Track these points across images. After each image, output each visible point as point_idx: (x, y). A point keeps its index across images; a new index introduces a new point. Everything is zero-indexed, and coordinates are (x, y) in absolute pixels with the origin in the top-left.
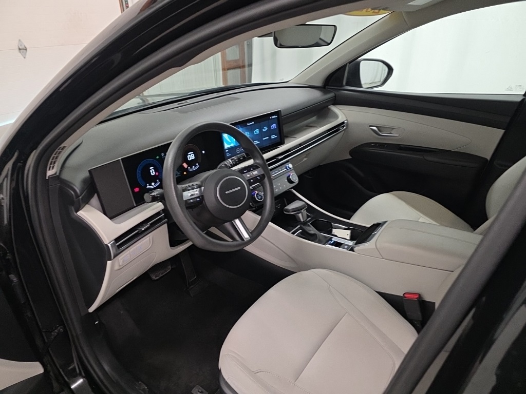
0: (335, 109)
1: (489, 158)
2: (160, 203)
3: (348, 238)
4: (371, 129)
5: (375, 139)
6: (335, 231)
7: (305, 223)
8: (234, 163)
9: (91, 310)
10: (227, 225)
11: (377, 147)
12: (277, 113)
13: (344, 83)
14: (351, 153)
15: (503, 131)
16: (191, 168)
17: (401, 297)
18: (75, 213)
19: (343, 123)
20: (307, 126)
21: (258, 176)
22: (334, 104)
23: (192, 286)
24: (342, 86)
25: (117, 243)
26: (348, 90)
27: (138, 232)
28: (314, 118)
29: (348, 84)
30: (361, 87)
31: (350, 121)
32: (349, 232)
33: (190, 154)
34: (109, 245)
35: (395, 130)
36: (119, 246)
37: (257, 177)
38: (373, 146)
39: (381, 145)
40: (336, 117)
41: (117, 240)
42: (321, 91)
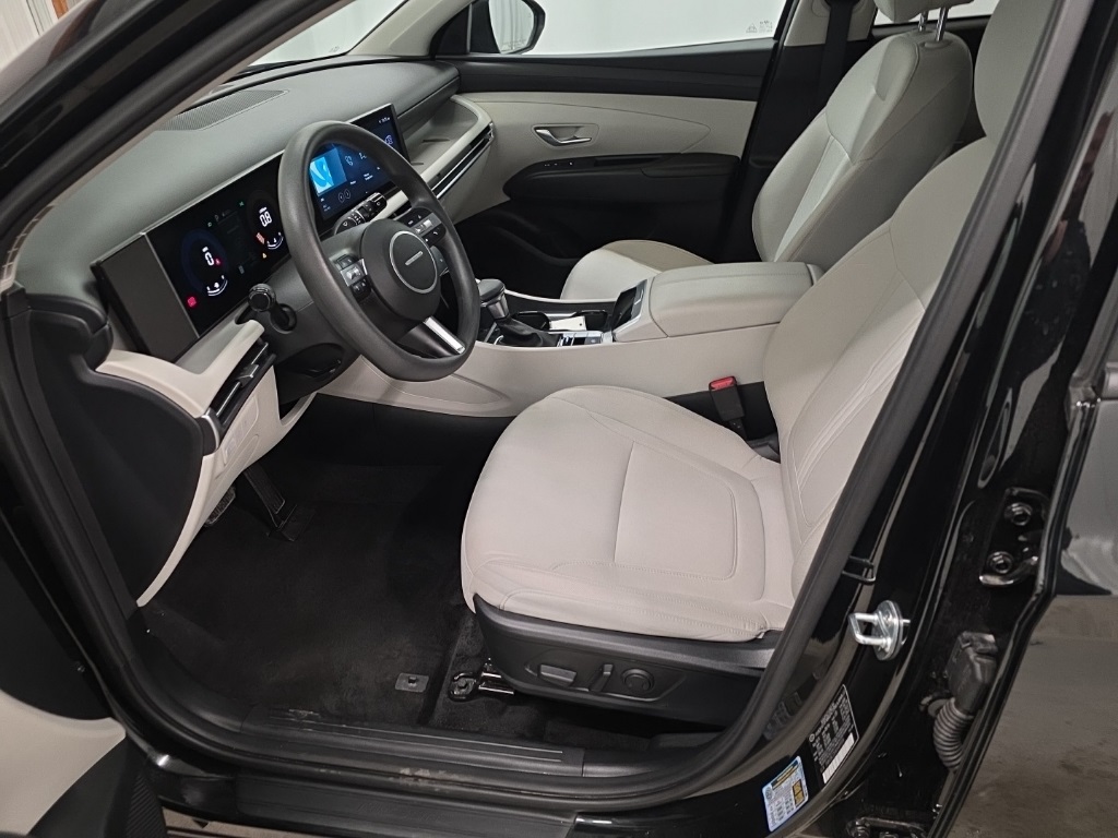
0: (467, 101)
1: (740, 156)
2: (252, 323)
3: (584, 327)
4: (539, 134)
5: (548, 153)
6: (555, 325)
7: (507, 320)
8: (366, 215)
9: (143, 601)
10: (416, 331)
11: (556, 168)
12: (388, 111)
13: (468, 48)
14: (507, 189)
15: (754, 104)
16: (272, 243)
17: (706, 392)
18: (91, 371)
19: (488, 128)
20: (425, 141)
21: (435, 229)
22: (459, 92)
23: (283, 523)
24: (465, 53)
25: (217, 411)
26: (478, 61)
27: (241, 385)
28: (428, 126)
29: (474, 49)
30: (498, 52)
31: (499, 121)
32: (581, 319)
33: (263, 213)
34: (207, 417)
35: (581, 129)
36: (221, 418)
37: (432, 231)
38: (548, 169)
39: (563, 164)
40: (472, 117)
41: (214, 405)
42: (431, 65)
